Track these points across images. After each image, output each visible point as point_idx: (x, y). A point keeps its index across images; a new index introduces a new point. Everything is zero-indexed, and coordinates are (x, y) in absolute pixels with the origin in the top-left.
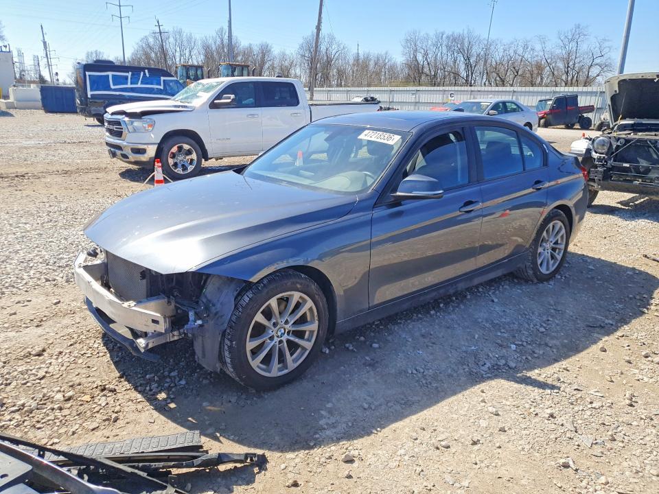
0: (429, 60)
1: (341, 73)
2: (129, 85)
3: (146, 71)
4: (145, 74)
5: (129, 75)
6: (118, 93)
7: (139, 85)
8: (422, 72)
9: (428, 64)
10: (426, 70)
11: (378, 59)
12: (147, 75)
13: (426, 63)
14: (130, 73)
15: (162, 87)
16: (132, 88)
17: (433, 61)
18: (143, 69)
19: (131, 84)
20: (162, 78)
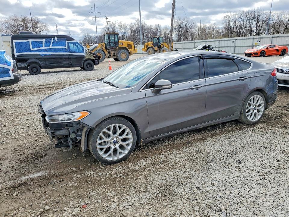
0: (236, 25)
1: (193, 35)
2: (44, 48)
3: (56, 38)
4: (54, 39)
5: (44, 40)
6: (36, 53)
7: (51, 47)
8: (233, 31)
9: (236, 27)
10: (235, 30)
11: (210, 27)
12: (57, 40)
13: (235, 26)
14: (44, 39)
15: (67, 47)
16: (45, 49)
17: (238, 25)
18: (53, 36)
19: (45, 46)
20: (67, 42)
